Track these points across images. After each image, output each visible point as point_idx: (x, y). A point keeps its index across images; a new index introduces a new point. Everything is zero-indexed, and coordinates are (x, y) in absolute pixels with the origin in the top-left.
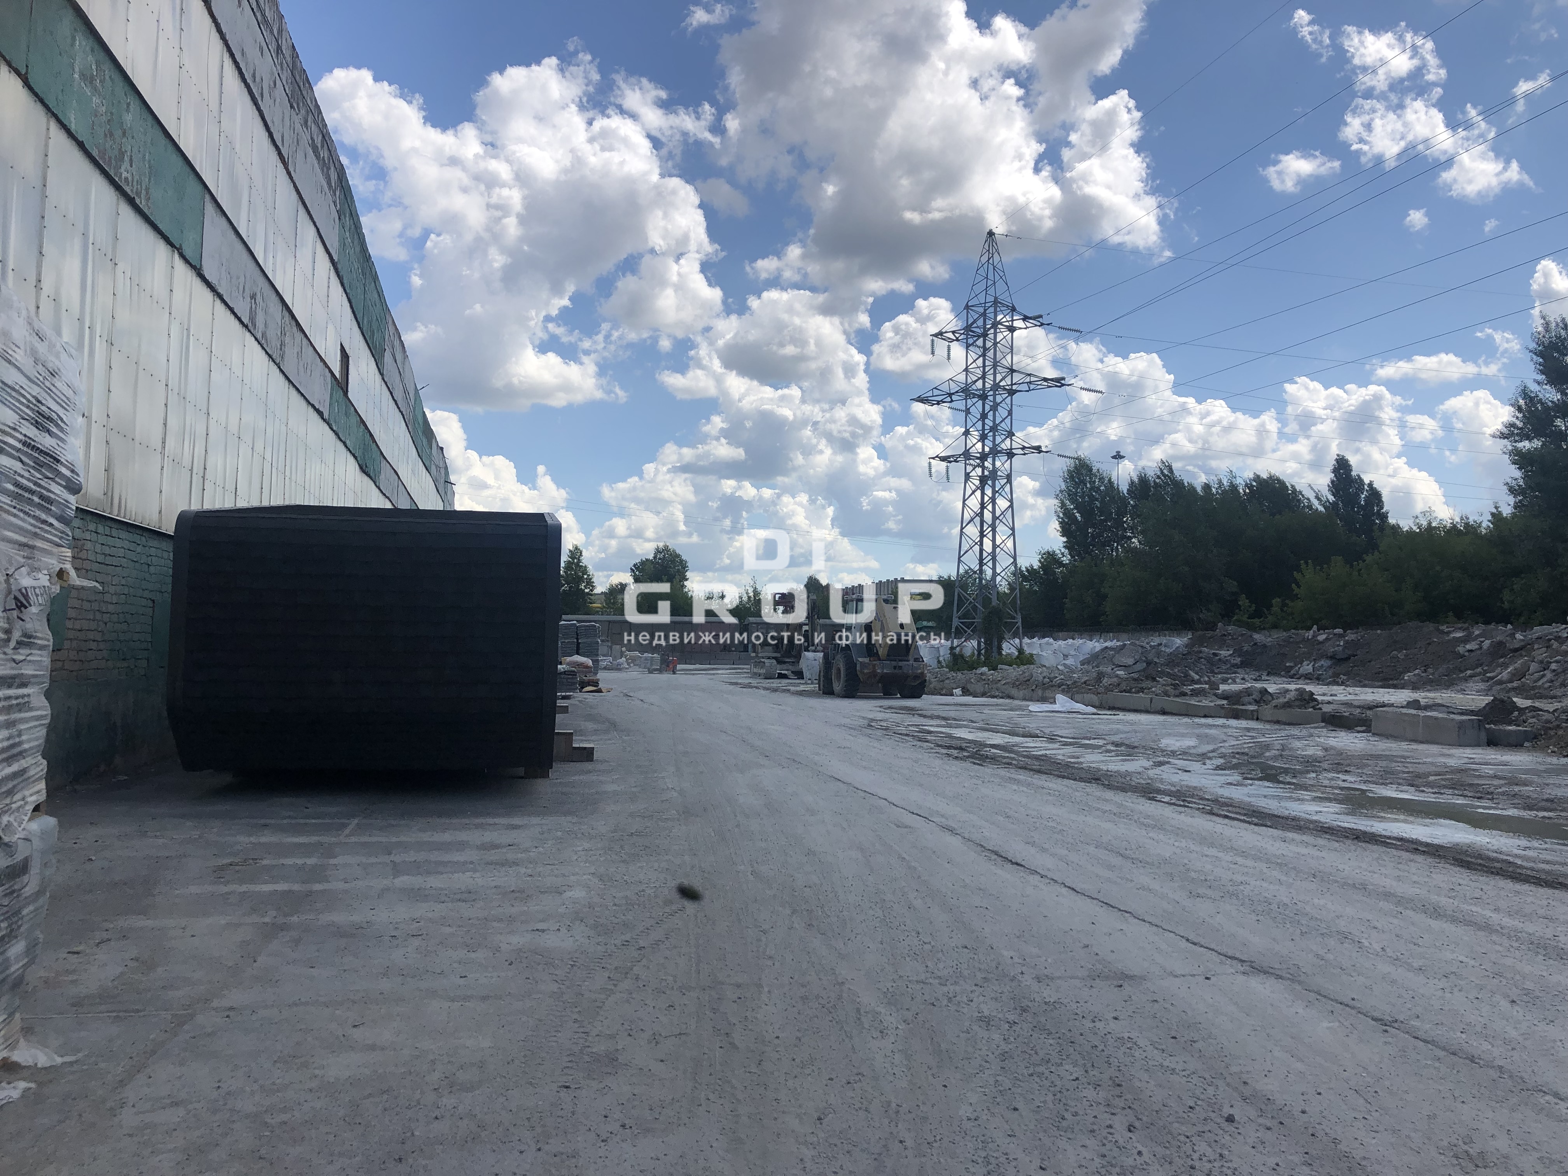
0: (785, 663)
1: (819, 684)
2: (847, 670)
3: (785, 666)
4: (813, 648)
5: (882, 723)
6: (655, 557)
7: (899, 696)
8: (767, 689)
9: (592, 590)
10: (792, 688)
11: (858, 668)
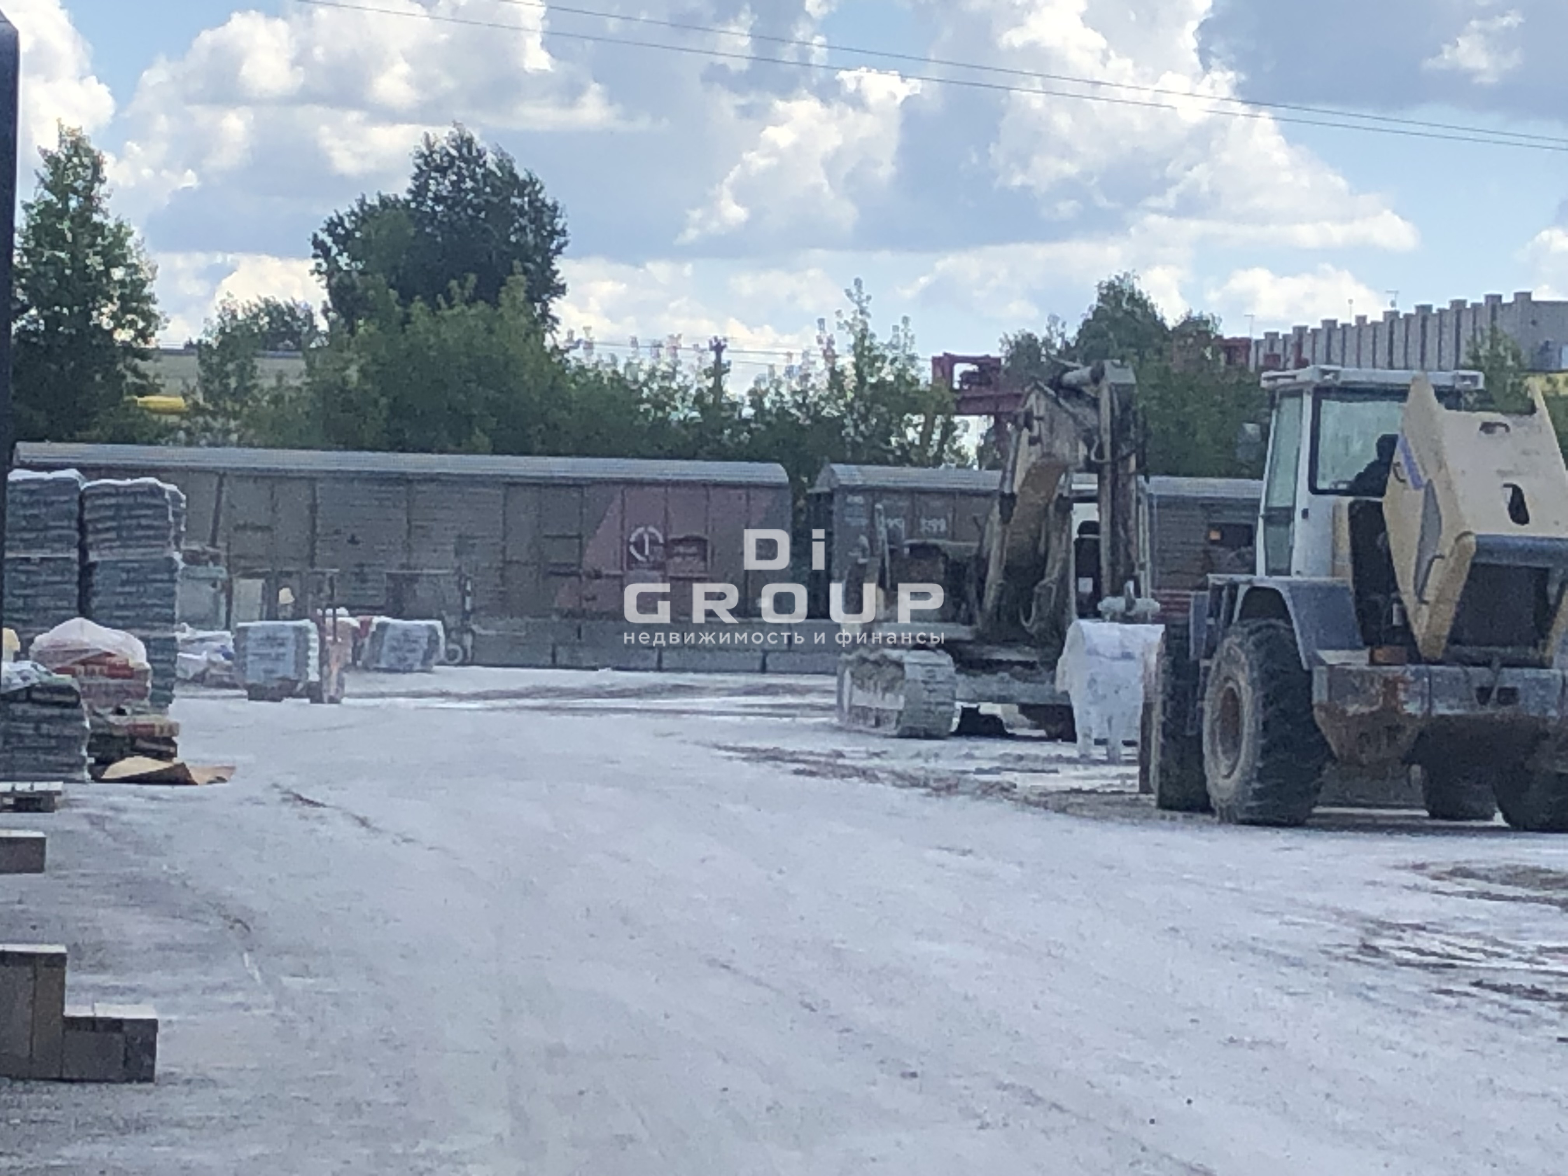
0: (991, 666)
1: (1143, 762)
2: (1268, 701)
3: (992, 683)
4: (1119, 603)
5: (1423, 941)
6: (419, 192)
7: (1499, 819)
8: (913, 782)
9: (143, 334)
10: (1024, 781)
11: (1319, 694)
